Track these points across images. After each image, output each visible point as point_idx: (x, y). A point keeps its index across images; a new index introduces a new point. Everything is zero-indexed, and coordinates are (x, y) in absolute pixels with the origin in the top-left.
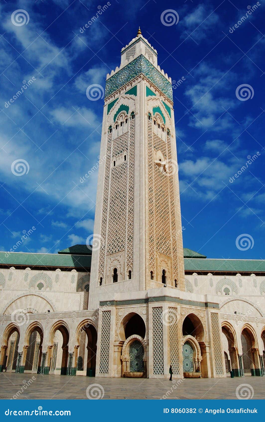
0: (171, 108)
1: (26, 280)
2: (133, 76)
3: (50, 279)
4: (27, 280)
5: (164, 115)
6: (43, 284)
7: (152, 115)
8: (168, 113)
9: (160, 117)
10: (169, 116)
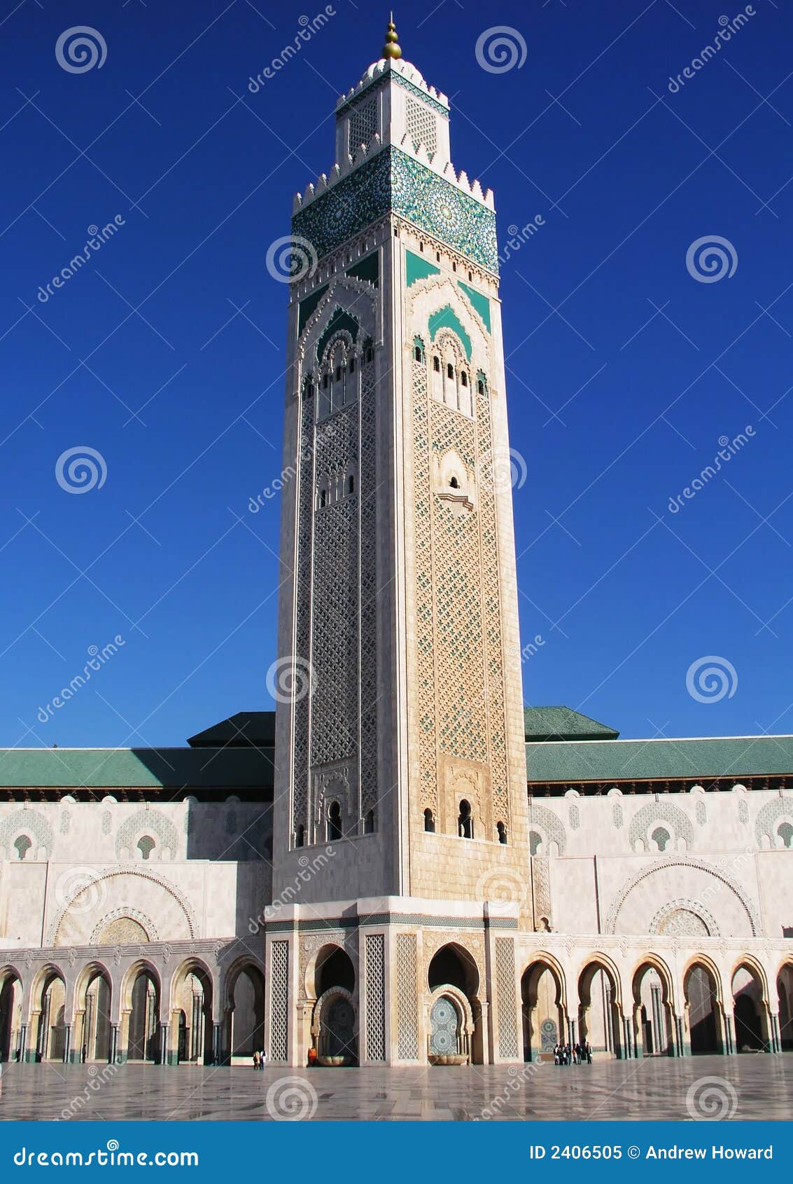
0: (491, 300)
1: (107, 832)
2: (369, 219)
3: (171, 824)
4: (110, 831)
5: (468, 331)
6: (152, 840)
7: (427, 343)
8: (481, 319)
9: (453, 342)
10: (485, 327)
